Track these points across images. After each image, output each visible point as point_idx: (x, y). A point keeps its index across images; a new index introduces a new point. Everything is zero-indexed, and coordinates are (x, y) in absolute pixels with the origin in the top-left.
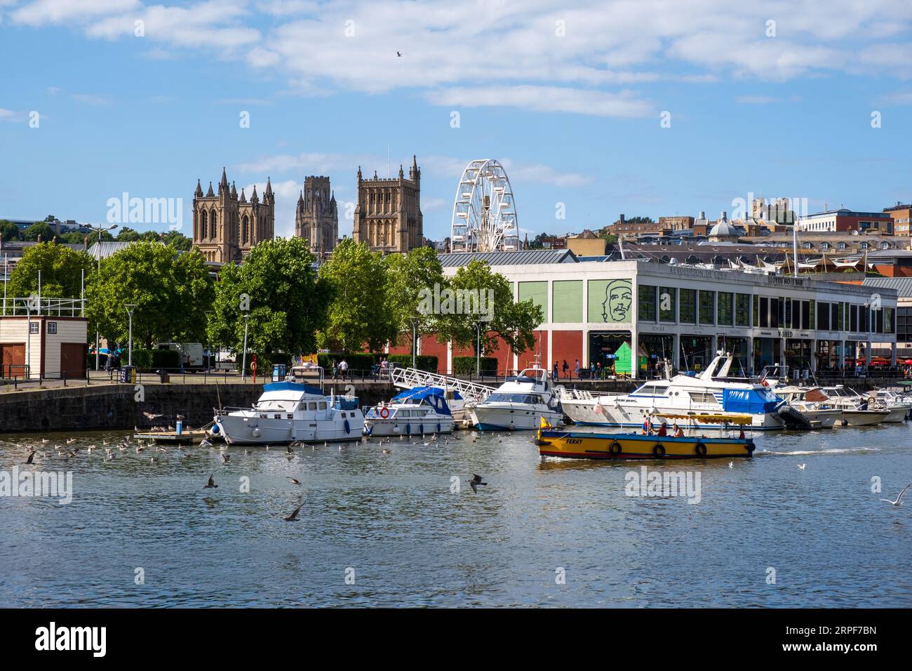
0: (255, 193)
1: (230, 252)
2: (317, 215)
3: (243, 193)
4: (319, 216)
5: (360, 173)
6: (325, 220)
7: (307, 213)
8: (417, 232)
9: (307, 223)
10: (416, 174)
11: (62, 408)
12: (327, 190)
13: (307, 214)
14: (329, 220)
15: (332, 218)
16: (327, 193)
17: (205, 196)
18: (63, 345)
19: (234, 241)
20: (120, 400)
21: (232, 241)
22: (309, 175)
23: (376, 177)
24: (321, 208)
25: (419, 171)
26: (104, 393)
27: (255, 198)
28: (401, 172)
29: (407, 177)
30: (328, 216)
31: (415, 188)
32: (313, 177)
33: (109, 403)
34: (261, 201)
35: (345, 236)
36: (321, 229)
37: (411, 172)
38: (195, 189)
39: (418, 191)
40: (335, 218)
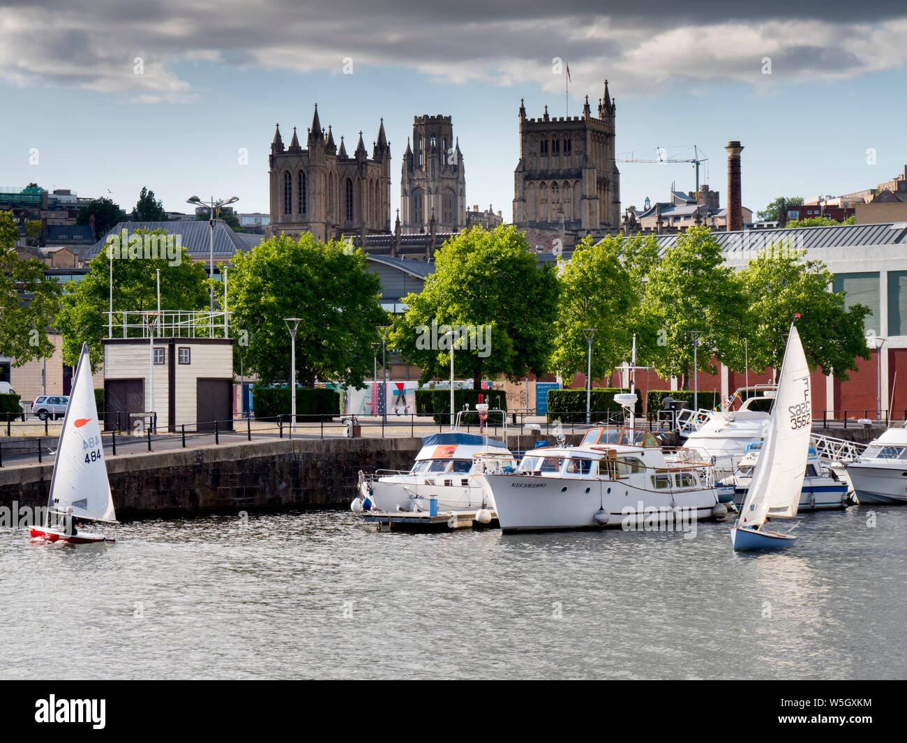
0: (361, 144)
1: (326, 234)
2: (433, 176)
3: (342, 143)
4: (436, 176)
5: (522, 110)
6: (445, 183)
7: (418, 172)
8: (611, 200)
9: (419, 187)
10: (608, 108)
11: (216, 479)
12: (448, 137)
13: (418, 175)
14: (452, 184)
15: (457, 179)
16: (449, 140)
17: (286, 149)
18: (200, 380)
19: (332, 217)
20: (296, 464)
21: (329, 218)
22: (421, 115)
23: (546, 116)
24: (440, 165)
25: (614, 105)
26: (274, 454)
27: (361, 151)
28: (587, 107)
29: (595, 114)
30: (451, 176)
31: (607, 131)
32: (427, 116)
33: (281, 469)
34: (370, 156)
35: (476, 207)
36: (440, 196)
37: (600, 107)
38: (272, 140)
39: (611, 135)
40: (460, 179)
